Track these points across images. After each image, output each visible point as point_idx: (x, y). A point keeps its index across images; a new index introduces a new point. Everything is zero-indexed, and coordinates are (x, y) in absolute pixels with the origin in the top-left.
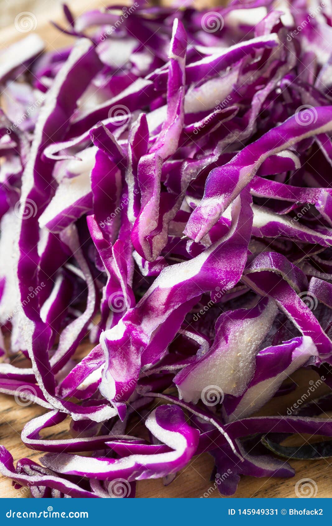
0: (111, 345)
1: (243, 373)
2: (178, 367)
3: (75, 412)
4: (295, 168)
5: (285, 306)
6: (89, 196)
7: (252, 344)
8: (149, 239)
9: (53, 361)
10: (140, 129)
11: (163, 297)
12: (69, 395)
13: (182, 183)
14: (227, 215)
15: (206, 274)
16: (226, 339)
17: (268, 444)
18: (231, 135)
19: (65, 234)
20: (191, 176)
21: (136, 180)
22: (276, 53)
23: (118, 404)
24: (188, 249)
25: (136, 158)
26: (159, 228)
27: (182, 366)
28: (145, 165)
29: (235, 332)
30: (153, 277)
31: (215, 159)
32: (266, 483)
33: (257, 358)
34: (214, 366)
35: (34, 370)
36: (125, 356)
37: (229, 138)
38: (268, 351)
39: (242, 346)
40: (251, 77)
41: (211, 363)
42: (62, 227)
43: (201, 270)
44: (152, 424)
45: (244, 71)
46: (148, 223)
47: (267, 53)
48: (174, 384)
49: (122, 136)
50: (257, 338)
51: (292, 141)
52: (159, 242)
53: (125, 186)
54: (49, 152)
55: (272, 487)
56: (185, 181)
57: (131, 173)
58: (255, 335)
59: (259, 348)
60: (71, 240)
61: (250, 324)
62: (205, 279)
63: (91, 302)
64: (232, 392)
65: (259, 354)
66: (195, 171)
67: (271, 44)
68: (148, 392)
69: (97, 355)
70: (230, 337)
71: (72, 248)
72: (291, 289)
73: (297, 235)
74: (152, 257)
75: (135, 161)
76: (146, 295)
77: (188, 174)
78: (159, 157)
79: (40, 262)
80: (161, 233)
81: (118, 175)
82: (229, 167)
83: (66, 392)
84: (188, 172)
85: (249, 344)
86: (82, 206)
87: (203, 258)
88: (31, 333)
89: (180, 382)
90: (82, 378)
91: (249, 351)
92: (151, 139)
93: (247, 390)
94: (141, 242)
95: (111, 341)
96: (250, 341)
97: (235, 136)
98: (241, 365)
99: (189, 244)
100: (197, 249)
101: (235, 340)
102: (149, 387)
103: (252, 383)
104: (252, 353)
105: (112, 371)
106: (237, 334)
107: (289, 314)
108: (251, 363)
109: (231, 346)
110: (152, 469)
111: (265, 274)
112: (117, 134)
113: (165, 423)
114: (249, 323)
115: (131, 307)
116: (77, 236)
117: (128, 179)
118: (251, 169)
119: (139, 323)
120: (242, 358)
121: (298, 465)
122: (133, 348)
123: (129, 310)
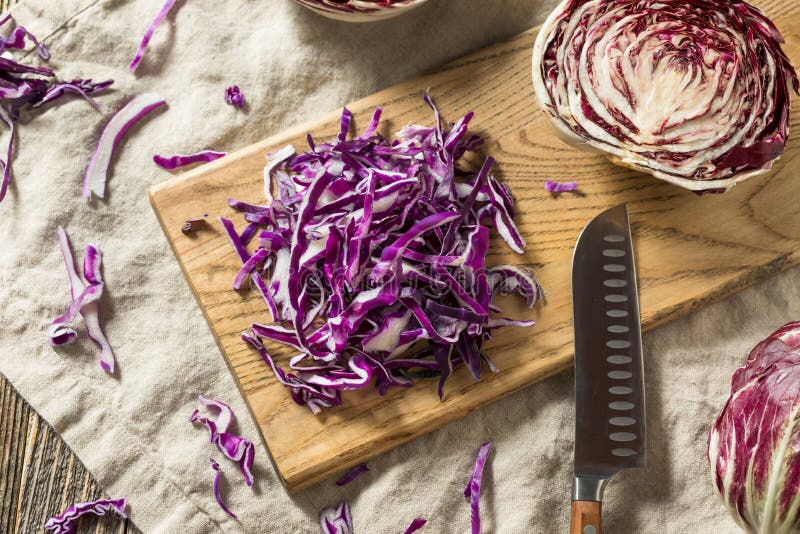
0: (334, 326)
1: (394, 342)
2: (363, 336)
3: (315, 356)
4: (422, 244)
5: (415, 313)
6: (325, 251)
8: (354, 278)
11: (359, 307)
12: (312, 346)
13: (370, 250)
14: (391, 269)
15: (380, 297)
16: (387, 327)
17: (402, 372)
19: (310, 267)
20: (374, 247)
21: (348, 249)
22: (416, 186)
23: (336, 353)
24: (372, 285)
25: (349, 237)
26: (359, 273)
27: (365, 336)
28: (353, 243)
30: (356, 295)
31: (385, 239)
32: (398, 389)
33: (401, 336)
34: (380, 339)
35: (296, 332)
36: (341, 332)
38: (405, 333)
39: (394, 331)
40: (403, 197)
41: (379, 337)
42: (309, 264)
43: (378, 295)
44: (351, 364)
45: (401, 194)
46: (354, 271)
47: (412, 186)
48: (362, 345)
49: (341, 223)
50: (401, 327)
51: (422, 233)
52: (358, 279)
53: (342, 250)
54: (305, 229)
55: (404, 390)
57: (346, 244)
58: (400, 325)
59: (402, 332)
60: (313, 270)
61: (399, 320)
62: (379, 300)
63: (322, 299)
64: (387, 350)
65: (401, 334)
66: (376, 245)
67: (415, 182)
69: (326, 329)
70: (389, 326)
72: (418, 306)
75: (349, 239)
76: (351, 305)
78: (360, 238)
80: (360, 276)
81: (339, 245)
82: (392, 247)
83: (310, 344)
84: (373, 245)
86: (321, 255)
87: (378, 289)
88: (295, 316)
89: (365, 343)
90: (318, 338)
91: (397, 333)
92: (356, 228)
93: (394, 349)
94: (350, 279)
95: (334, 324)
96: (398, 329)
97: (395, 227)
98: (393, 338)
99: (373, 282)
100: (376, 285)
101: (391, 327)
102: (351, 345)
103: (397, 346)
104: (399, 334)
105: (333, 338)
106: (392, 325)
107: (417, 318)
108: (398, 338)
109: (389, 330)
110: (351, 385)
111: (407, 298)
113: (358, 364)
117: (344, 247)
118: (404, 247)
119: (348, 318)
120: (394, 336)
121: (415, 381)
122: (344, 330)
123: (343, 311)
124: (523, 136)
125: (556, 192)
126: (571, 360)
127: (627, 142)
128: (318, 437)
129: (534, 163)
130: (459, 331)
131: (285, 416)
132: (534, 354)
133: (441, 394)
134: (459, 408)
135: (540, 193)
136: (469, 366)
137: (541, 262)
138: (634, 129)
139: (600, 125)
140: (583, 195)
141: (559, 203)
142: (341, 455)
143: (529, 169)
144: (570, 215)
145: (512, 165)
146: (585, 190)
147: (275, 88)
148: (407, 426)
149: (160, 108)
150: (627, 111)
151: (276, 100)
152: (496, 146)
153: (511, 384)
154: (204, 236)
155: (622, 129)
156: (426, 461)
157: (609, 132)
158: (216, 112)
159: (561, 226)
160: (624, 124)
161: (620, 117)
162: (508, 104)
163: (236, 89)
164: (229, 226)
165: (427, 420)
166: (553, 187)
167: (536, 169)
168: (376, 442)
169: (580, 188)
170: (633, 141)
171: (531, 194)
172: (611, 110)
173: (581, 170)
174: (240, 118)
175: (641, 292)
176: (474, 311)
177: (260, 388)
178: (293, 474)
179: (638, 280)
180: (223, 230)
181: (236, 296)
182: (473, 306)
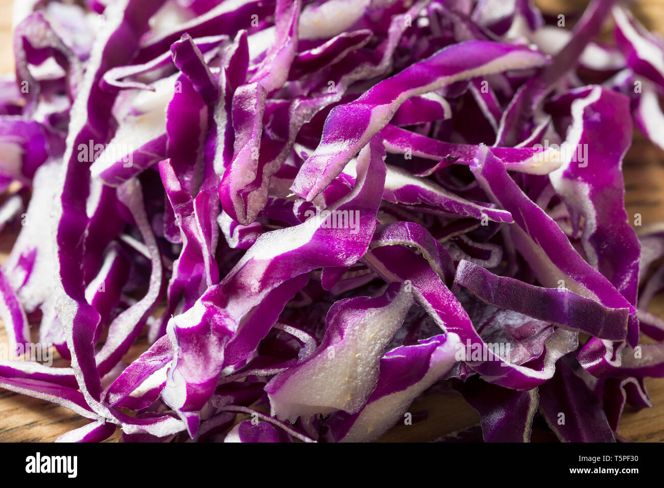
0: (183, 334)
1: (362, 381)
2: (271, 371)
3: (128, 423)
4: (443, 117)
5: (424, 294)
6: (162, 139)
7: (376, 343)
8: (243, 195)
9: (100, 358)
10: (238, 51)
11: (259, 271)
12: (120, 403)
13: (291, 126)
14: (351, 170)
15: (319, 243)
16: (341, 333)
18: (359, 69)
19: (124, 192)
20: (304, 118)
21: (229, 117)
23: (188, 414)
24: (296, 211)
25: (231, 88)
26: (257, 183)
27: (277, 371)
28: (243, 98)
29: (353, 325)
30: (243, 249)
31: (337, 98)
33: (382, 362)
34: (322, 369)
35: (74, 370)
37: (357, 72)
38: (396, 353)
39: (362, 344)
41: (319, 365)
42: (122, 180)
43: (313, 238)
46: (244, 174)
48: (266, 393)
50: (384, 334)
51: (442, 81)
52: (257, 200)
53: (212, 126)
54: (111, 77)
56: (294, 124)
57: (223, 107)
58: (381, 330)
59: (386, 348)
60: (132, 200)
61: (376, 315)
62: (318, 251)
63: (155, 282)
64: (345, 407)
65: (385, 357)
66: (309, 112)
68: (229, 404)
69: (161, 350)
70: (347, 331)
71: (132, 210)
72: (433, 272)
73: (443, 204)
74: (246, 218)
75: (230, 92)
76: (235, 270)
77: (299, 115)
78: (263, 89)
79: (88, 225)
80: (260, 189)
81: (203, 112)
82: (357, 106)
83: (115, 398)
84: (300, 112)
85: (373, 342)
86: (151, 152)
87: (315, 222)
88: (73, 316)
89: (274, 390)
90: (140, 380)
91: (371, 352)
92: (251, 67)
93: (364, 406)
94: (233, 197)
95: (184, 330)
96: (374, 339)
97: (363, 72)
98: (360, 369)
99: (298, 204)
101: (353, 335)
102: (231, 399)
103: (373, 396)
104: (376, 355)
105: (182, 369)
106: (357, 328)
107: (429, 305)
108: (373, 368)
109: (347, 343)
114: (373, 314)
115: (213, 284)
116: (141, 195)
117: (217, 117)
118: (387, 110)
119: (224, 304)
120: (362, 360)
122: (213, 338)
123: (211, 288)
130: (555, 355)
176: (597, 300)
182: (591, 284)
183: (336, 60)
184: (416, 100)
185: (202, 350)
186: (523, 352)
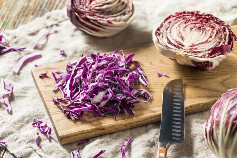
3: (75, 102)
4: (113, 74)
6: (82, 75)
9: (73, 98)
10: (91, 66)
11: (91, 87)
17: (103, 111)
20: (97, 73)
23: (81, 102)
26: (91, 78)
27: (92, 98)
29: (100, 93)
38: (105, 96)
41: (96, 97)
42: (77, 79)
43: (96, 84)
44: (86, 104)
45: (108, 61)
47: (112, 59)
50: (104, 94)
51: (114, 70)
52: (91, 80)
54: (77, 68)
60: (78, 82)
63: (80, 90)
64: (99, 102)
72: (110, 88)
75: (89, 69)
76: (88, 87)
81: (86, 72)
86: (80, 76)
87: (97, 82)
88: (70, 92)
89: (91, 100)
90: (77, 100)
91: (102, 96)
92: (92, 68)
93: (101, 102)
95: (82, 93)
98: (101, 98)
100: (96, 81)
103: (102, 101)
107: (109, 91)
109: (99, 95)
110: (85, 109)
111: (106, 85)
112: (88, 67)
113: (88, 104)
114: (103, 92)
117: (88, 72)
118: (106, 72)
119: (86, 90)
122: (85, 93)
123: (85, 88)
124: (151, 63)
125: (160, 76)
126: (160, 115)
127: (181, 49)
128: (73, 127)
129: (154, 69)
130: (123, 98)
131: (63, 121)
132: (148, 112)
133: (115, 119)
134: (121, 124)
135: (155, 76)
136: (126, 111)
137: (154, 91)
138: (183, 46)
139: (173, 45)
140: (169, 77)
141: (161, 78)
142: (80, 132)
143: (152, 70)
144: (164, 81)
145: (147, 69)
146: (169, 76)
147: (76, 52)
148: (103, 126)
149: (39, 56)
150: (181, 42)
151: (76, 55)
152: (142, 65)
153: (140, 119)
154: (45, 79)
155: (179, 46)
156: (109, 139)
157: (175, 46)
158: (56, 57)
159: (161, 84)
160: (180, 45)
161: (179, 43)
162: (147, 56)
163: (63, 51)
164: (54, 75)
165: (110, 126)
166: (159, 74)
167: (154, 71)
168: (92, 129)
169: (168, 75)
170: (183, 49)
171: (152, 76)
172: (176, 41)
173: (169, 72)
174: (64, 58)
175: (186, 100)
176: (128, 92)
177: (56, 114)
178: (63, 135)
179: (185, 97)
180: (52, 77)
181: (53, 92)
182: (128, 91)
183: (102, 67)
184: (110, 71)
185: (83, 95)
186: (119, 97)
